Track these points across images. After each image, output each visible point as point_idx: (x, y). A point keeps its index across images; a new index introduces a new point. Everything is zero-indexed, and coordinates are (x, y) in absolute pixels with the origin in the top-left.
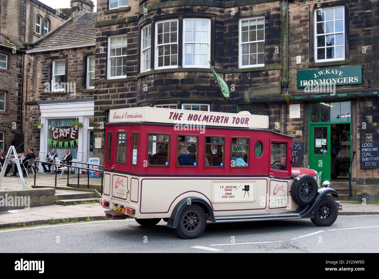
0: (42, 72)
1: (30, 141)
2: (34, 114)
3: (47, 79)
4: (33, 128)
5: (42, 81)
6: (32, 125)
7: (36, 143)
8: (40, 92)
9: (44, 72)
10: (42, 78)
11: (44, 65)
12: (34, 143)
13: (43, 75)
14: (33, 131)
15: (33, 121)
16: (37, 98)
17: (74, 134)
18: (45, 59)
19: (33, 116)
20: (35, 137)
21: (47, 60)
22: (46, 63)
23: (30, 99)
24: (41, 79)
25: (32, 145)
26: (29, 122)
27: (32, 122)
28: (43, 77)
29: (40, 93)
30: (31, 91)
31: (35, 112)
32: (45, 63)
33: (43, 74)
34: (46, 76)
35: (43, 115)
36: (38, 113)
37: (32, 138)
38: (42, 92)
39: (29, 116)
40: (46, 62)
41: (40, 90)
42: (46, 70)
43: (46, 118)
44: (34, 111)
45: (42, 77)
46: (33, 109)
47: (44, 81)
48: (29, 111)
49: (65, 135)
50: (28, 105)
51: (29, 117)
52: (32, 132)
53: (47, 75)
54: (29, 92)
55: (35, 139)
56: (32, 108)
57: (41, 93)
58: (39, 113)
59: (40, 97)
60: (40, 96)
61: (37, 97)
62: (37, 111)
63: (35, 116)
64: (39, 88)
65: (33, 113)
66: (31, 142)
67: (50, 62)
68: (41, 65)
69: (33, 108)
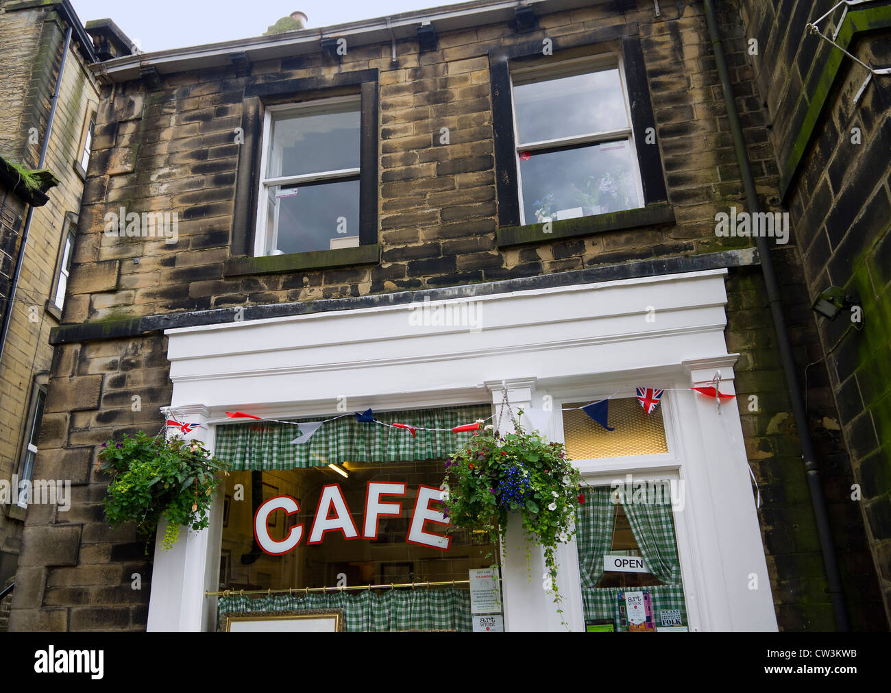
0: (193, 162)
1: (67, 580)
2: (111, 398)
3: (227, 195)
4: (94, 484)
5: (191, 205)
6: (90, 465)
7: (110, 593)
8: (170, 262)
9: (211, 160)
10: (190, 191)
11: (203, 129)
12: (93, 590)
13: (199, 177)
14: (92, 504)
15: (102, 438)
16: (146, 300)
17: (437, 516)
18: (213, 102)
19: (105, 408)
20: (107, 546)
21: (230, 105)
22: (225, 118)
23: (92, 311)
24: (179, 197)
25: (76, 609)
26: (68, 446)
27: (93, 447)
28: (199, 184)
29: (167, 270)
30: (111, 262)
31: (119, 382)
32: (216, 120)
33: (196, 170)
34: (219, 181)
35: (182, 397)
36: (142, 386)
37: (82, 551)
38: (185, 262)
39: (71, 407)
40: (221, 112)
41: (169, 254)
42: (221, 149)
43: (211, 411)
44: (111, 375)
45: (190, 185)
46: (112, 366)
47: (203, 204)
48: (76, 379)
49: (359, 522)
50: (71, 342)
51: (73, 412)
52: (86, 511)
53: (225, 173)
54: (89, 270)
55: (104, 560)
56: (101, 359)
57: (179, 267)
58: (155, 385)
59: (164, 294)
60: (165, 285)
61: (149, 295)
62: (138, 374)
63: (117, 408)
64: (162, 244)
65: (107, 389)
66: (70, 584)
67: (251, 110)
68: (193, 131)
69: (109, 360)
